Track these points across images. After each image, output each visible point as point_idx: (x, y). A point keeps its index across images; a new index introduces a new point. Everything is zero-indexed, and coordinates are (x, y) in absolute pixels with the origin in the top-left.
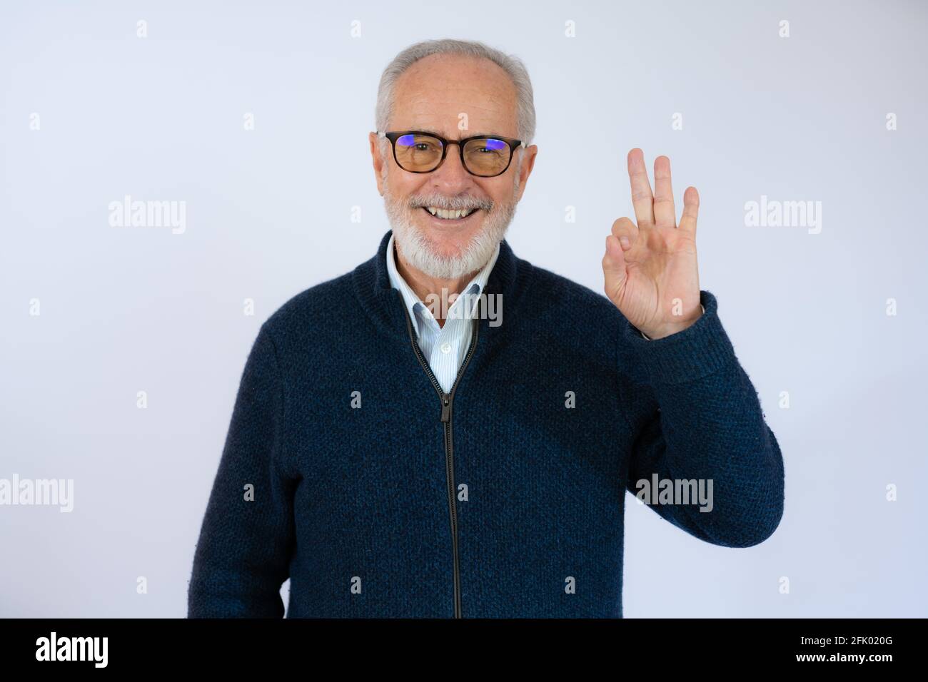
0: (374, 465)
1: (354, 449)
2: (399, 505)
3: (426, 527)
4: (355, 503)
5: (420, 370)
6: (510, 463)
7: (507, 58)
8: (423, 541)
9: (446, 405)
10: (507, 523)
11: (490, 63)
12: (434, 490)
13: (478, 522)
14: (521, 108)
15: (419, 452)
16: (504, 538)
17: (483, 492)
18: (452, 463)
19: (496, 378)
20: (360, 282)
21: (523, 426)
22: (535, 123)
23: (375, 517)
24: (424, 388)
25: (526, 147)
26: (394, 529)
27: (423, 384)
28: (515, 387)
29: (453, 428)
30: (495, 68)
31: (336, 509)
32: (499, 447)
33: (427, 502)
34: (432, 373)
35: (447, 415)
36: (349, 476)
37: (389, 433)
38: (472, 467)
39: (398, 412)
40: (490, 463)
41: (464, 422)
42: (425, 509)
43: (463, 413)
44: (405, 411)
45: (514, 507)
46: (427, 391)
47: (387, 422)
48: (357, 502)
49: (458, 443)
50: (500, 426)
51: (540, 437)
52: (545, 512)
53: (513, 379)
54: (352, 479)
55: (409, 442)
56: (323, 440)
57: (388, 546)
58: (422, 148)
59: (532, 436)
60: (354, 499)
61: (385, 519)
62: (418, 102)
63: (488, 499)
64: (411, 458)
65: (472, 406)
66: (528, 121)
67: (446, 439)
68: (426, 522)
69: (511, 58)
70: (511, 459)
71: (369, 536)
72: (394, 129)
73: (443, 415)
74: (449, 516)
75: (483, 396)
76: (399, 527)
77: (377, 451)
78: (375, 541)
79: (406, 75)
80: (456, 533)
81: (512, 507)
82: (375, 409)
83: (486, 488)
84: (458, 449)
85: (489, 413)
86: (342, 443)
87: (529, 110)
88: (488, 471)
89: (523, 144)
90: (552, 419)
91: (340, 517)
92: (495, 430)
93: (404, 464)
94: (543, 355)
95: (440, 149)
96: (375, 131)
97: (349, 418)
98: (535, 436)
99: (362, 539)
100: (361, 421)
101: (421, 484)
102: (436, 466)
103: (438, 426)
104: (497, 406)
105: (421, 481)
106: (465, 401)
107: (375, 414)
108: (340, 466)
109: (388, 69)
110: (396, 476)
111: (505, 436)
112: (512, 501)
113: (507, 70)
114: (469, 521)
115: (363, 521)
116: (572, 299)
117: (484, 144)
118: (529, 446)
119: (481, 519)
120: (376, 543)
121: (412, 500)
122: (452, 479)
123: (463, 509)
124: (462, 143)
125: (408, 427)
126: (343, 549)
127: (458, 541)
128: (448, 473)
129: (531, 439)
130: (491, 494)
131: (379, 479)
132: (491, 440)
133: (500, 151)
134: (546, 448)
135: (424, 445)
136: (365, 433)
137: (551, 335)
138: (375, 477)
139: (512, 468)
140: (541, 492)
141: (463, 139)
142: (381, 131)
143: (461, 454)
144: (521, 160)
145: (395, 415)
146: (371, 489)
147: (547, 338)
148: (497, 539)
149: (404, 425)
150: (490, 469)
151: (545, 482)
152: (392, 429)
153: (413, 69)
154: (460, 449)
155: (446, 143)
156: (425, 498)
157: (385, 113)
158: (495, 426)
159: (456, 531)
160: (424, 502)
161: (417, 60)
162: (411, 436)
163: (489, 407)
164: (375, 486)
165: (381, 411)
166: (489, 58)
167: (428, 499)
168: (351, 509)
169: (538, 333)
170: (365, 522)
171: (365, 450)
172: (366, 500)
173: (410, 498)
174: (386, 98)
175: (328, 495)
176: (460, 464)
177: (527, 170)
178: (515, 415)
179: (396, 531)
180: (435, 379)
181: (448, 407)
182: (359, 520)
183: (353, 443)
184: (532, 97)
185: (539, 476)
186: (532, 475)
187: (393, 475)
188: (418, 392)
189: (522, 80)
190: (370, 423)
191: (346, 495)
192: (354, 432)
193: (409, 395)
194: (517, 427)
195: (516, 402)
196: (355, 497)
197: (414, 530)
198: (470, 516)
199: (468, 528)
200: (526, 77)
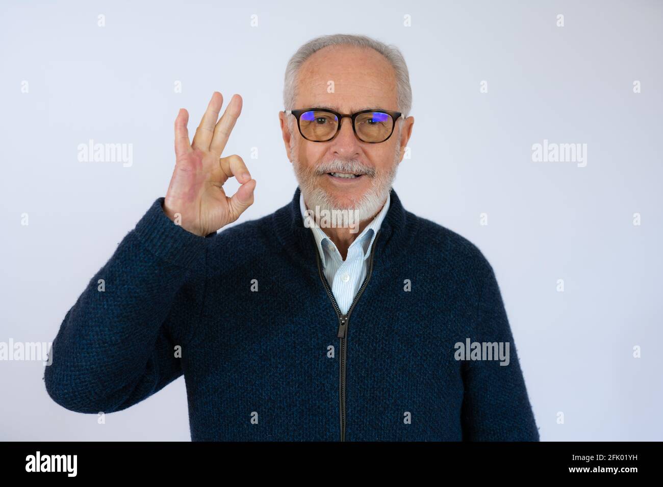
0: (280, 366)
1: (264, 350)
2: (298, 402)
3: (319, 422)
4: (262, 395)
5: (324, 295)
6: (393, 375)
7: (386, 47)
8: (315, 433)
9: (343, 324)
10: (388, 425)
11: (374, 51)
12: (328, 393)
13: (363, 421)
14: (400, 86)
15: (318, 361)
16: (384, 437)
17: (369, 398)
18: (344, 372)
19: (385, 306)
20: (278, 223)
21: (405, 346)
22: (411, 97)
23: (277, 409)
24: (326, 309)
25: (405, 118)
26: (292, 421)
27: (325, 305)
28: (401, 314)
29: (347, 343)
30: (378, 56)
31: (244, 398)
32: (384, 361)
33: (321, 402)
34: (334, 297)
35: (343, 332)
36: (258, 372)
37: (295, 343)
38: (361, 376)
39: (303, 326)
40: (376, 375)
41: (357, 339)
42: (319, 407)
43: (356, 331)
44: (309, 326)
45: (395, 412)
46: (328, 311)
47: (294, 332)
48: (263, 394)
49: (351, 355)
50: (386, 345)
51: (418, 355)
52: (420, 418)
53: (399, 307)
54: (260, 375)
55: (310, 352)
56: (238, 337)
57: (286, 434)
58: (321, 121)
59: (413, 355)
60: (260, 391)
61: (285, 412)
62: (317, 84)
63: (373, 404)
64: (311, 365)
65: (364, 327)
66: (405, 96)
67: (341, 352)
68: (320, 419)
69: (390, 47)
70: (395, 372)
71: (270, 424)
72: (299, 107)
73: (339, 332)
74: (339, 415)
75: (373, 319)
76: (296, 420)
77: (283, 356)
78: (275, 429)
79: (306, 64)
80: (344, 430)
81: (392, 412)
82: (284, 320)
83: (372, 395)
84: (350, 361)
85: (377, 333)
86: (254, 342)
87: (406, 88)
88: (375, 380)
89: (403, 116)
90: (429, 342)
91: (247, 404)
92: (383, 348)
93: (305, 369)
94: (425, 290)
95: (336, 121)
96: (284, 111)
97: (262, 324)
98: (415, 355)
99: (264, 426)
100: (272, 328)
101: (318, 387)
102: (331, 374)
103: (335, 341)
104: (384, 328)
105: (317, 385)
106: (358, 322)
107: (284, 324)
108: (251, 361)
109: (291, 60)
110: (297, 378)
111: (390, 353)
112: (393, 407)
113: (387, 57)
114: (356, 420)
115: (267, 411)
116: (452, 249)
117: (371, 116)
118: (409, 362)
119: (366, 420)
120: (276, 431)
121: (309, 399)
122: (344, 386)
123: (352, 411)
124: (353, 116)
125: (311, 339)
126: (247, 432)
127: (346, 436)
128: (340, 380)
129: (411, 357)
130: (376, 400)
131: (283, 379)
132: (379, 355)
133: (384, 121)
134: (423, 366)
135: (322, 356)
136: (275, 338)
137: (433, 276)
138: (280, 377)
139: (395, 380)
140: (418, 402)
141: (354, 113)
142: (287, 110)
143: (352, 366)
144: (401, 128)
145: (300, 328)
146: (276, 386)
147: (429, 277)
148: (378, 437)
149: (307, 337)
150: (376, 380)
151: (421, 394)
152: (298, 339)
153: (311, 59)
154: (352, 361)
155: (340, 117)
156: (320, 399)
157: (291, 95)
158: (382, 344)
159: (344, 428)
160: (319, 401)
161: (314, 51)
162: (312, 347)
163: (378, 328)
164: (280, 384)
165: (289, 323)
166: (372, 47)
167: (322, 400)
168: (258, 399)
169: (422, 273)
170: (268, 412)
171: (273, 353)
172: (271, 394)
173: (307, 397)
174: (291, 83)
175: (238, 384)
176: (351, 374)
177: (406, 137)
178: (399, 336)
179: (293, 422)
180: (336, 302)
181: (344, 325)
182: (264, 410)
183: (264, 344)
184: (408, 77)
185: (417, 389)
186: (411, 387)
187: (295, 377)
188: (321, 311)
189: (399, 64)
190: (279, 331)
191: (254, 387)
192: (265, 336)
193: (313, 312)
194: (400, 346)
195: (401, 326)
196: (262, 389)
197: (309, 424)
198: (357, 417)
199: (354, 427)
200: (403, 61)
